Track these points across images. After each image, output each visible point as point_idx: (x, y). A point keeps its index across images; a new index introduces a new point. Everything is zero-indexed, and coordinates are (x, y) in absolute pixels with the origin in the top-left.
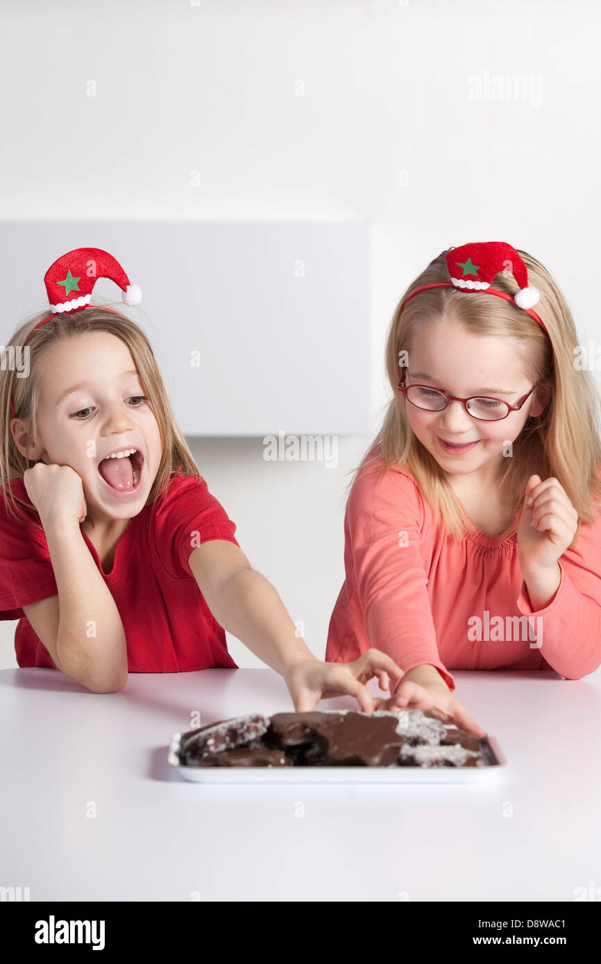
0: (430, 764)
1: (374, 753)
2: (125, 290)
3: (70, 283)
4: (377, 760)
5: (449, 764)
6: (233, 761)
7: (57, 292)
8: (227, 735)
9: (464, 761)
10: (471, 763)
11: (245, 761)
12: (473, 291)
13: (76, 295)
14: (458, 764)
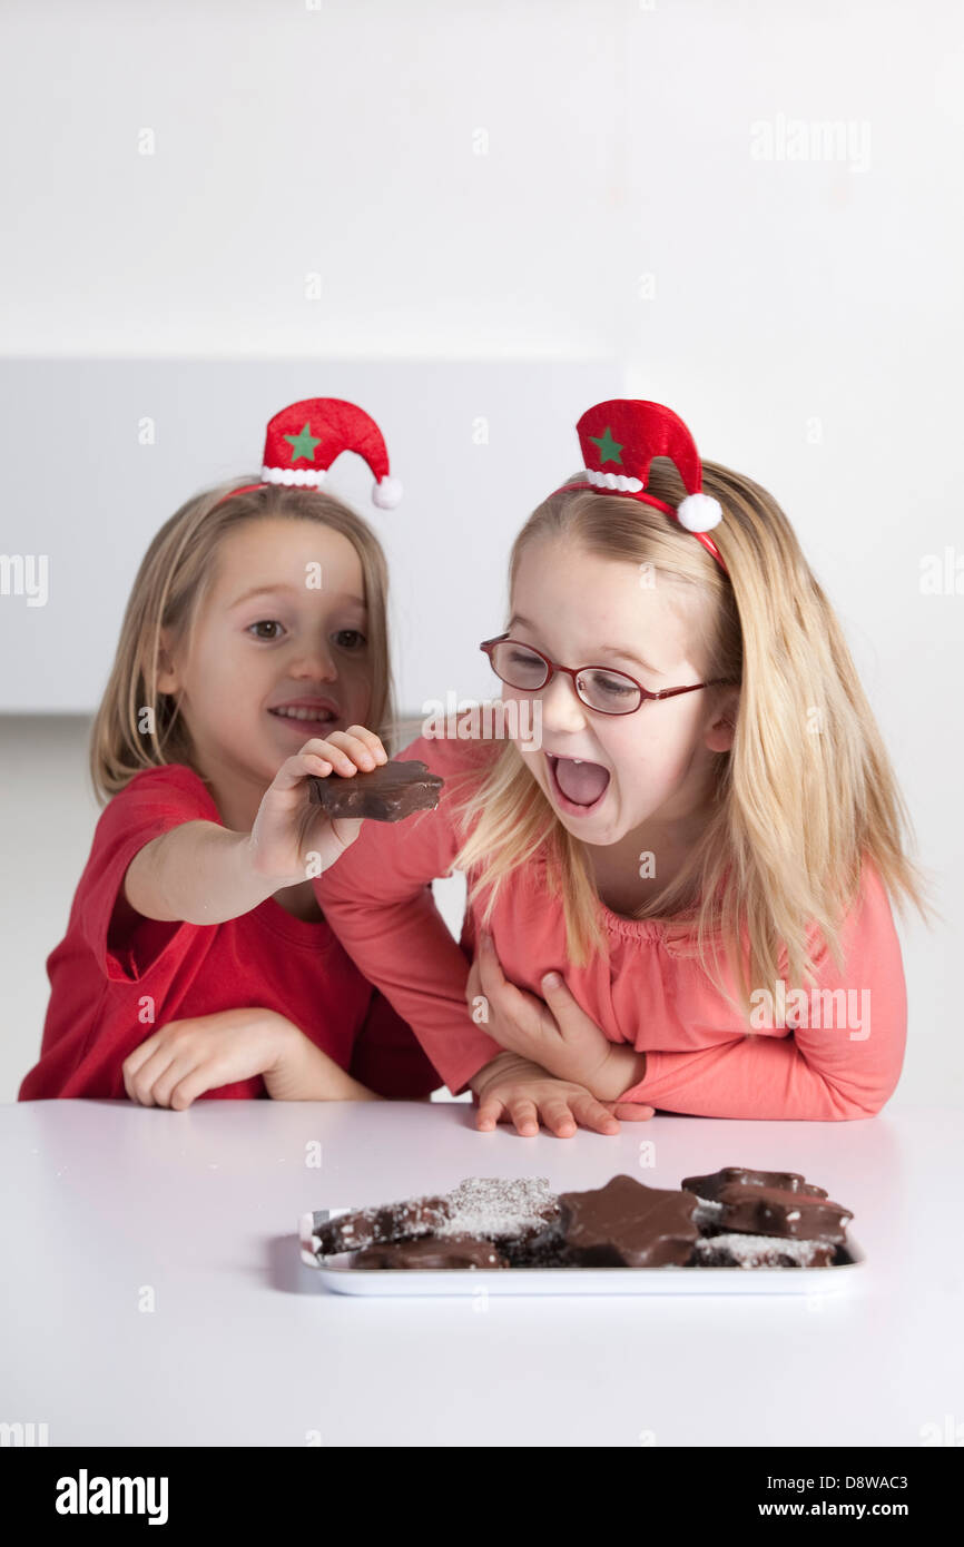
0: (755, 1262)
1: (643, 1246)
2: (379, 481)
3: (304, 444)
4: (644, 1255)
5: (789, 1263)
6: (412, 1259)
7: (281, 452)
8: (376, 1222)
9: (811, 1256)
10: (819, 1261)
11: (433, 1259)
12: (616, 492)
13: (306, 464)
14: (803, 1262)
